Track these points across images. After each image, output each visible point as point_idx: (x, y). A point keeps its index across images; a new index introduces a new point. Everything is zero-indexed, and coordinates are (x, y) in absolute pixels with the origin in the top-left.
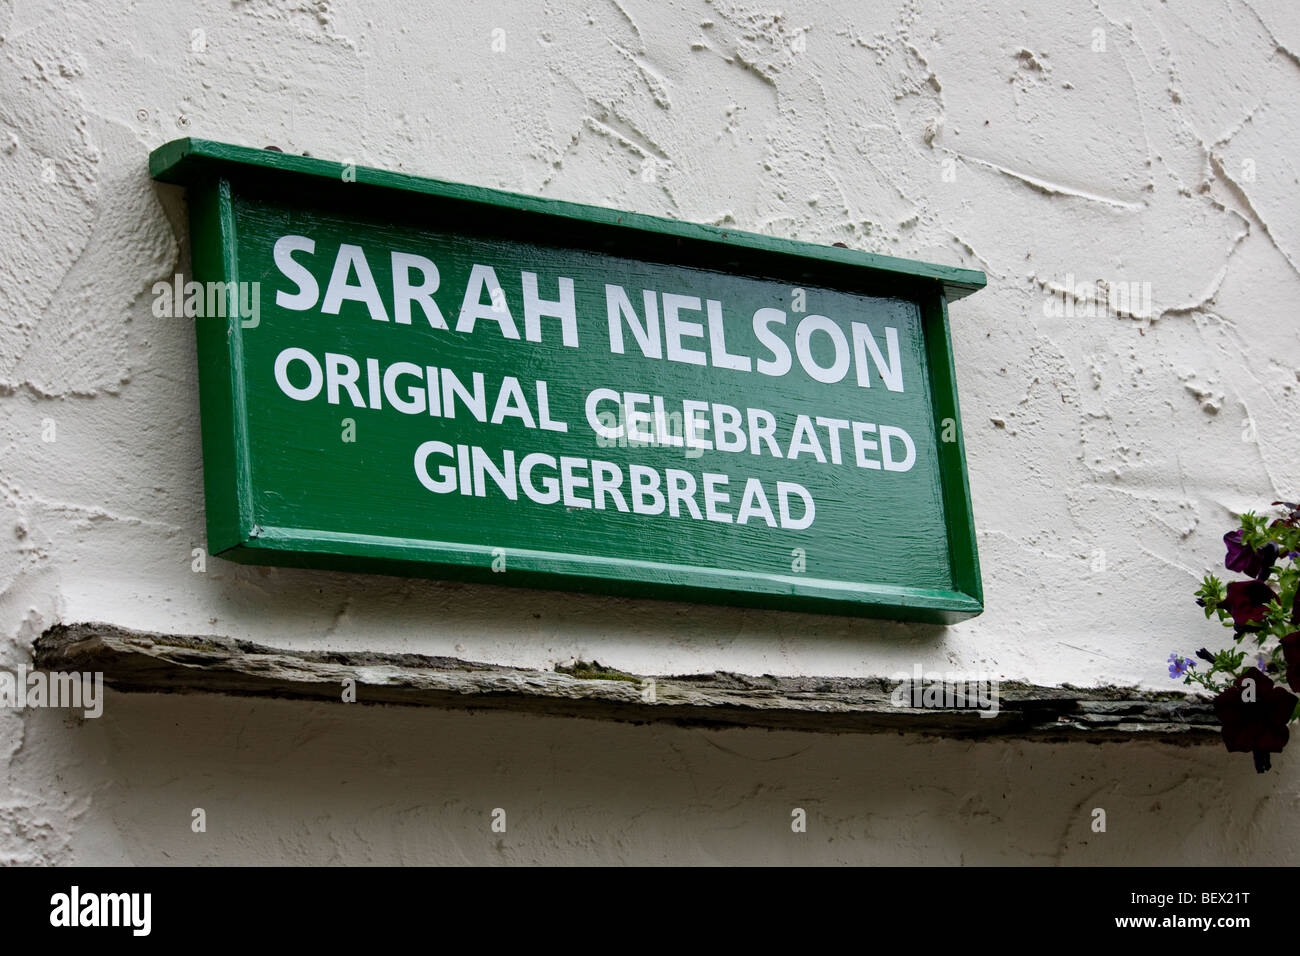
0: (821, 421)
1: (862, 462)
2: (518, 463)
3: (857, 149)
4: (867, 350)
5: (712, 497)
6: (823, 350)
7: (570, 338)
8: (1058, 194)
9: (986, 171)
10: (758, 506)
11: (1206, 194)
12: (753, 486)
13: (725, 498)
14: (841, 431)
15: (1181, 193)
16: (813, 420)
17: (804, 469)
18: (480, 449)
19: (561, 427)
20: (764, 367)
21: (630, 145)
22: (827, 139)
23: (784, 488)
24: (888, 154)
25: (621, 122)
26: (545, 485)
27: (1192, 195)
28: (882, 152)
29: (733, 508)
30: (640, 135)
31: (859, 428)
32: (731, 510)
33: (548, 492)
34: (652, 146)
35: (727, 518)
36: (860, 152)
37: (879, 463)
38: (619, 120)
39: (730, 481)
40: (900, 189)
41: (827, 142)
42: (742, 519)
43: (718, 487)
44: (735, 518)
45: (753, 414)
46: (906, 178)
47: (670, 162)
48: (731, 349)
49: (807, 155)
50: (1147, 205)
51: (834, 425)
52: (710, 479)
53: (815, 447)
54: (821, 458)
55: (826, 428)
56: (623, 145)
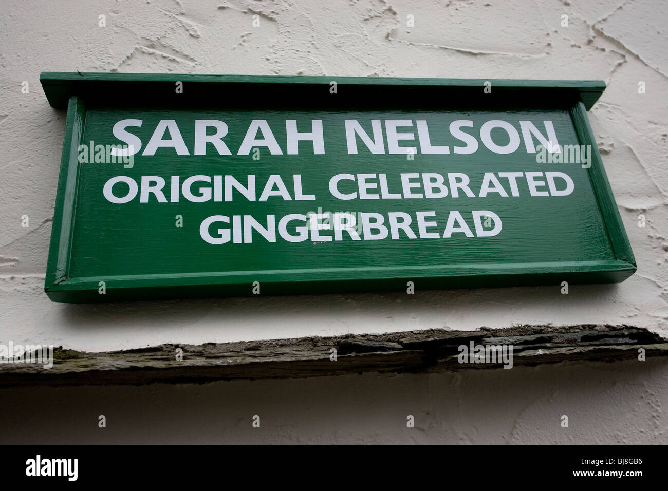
0: (501, 174)
1: (534, 193)
2: (277, 221)
3: (335, 46)
4: (532, 134)
5: (423, 225)
6: (500, 137)
7: (319, 149)
8: (481, 54)
9: (430, 48)
10: (459, 226)
11: (592, 45)
12: (455, 215)
13: (434, 224)
14: (517, 179)
15: (573, 46)
16: (497, 175)
17: (492, 202)
18: (250, 217)
19: (312, 198)
20: (458, 150)
21: (168, 57)
22: (313, 42)
23: (476, 215)
24: (358, 46)
25: (165, 47)
26: (297, 231)
27: (582, 47)
28: (353, 46)
29: (441, 229)
30: (177, 52)
31: (530, 175)
32: (439, 231)
33: (300, 235)
34: (186, 57)
35: (436, 236)
36: (336, 47)
37: (547, 192)
38: (164, 46)
39: (436, 214)
40: (365, 62)
41: (313, 44)
42: (447, 234)
43: (427, 219)
44: (441, 235)
45: (452, 176)
46: (371, 57)
47: (196, 63)
48: (434, 142)
49: (298, 51)
50: (548, 54)
51: (512, 176)
52: (421, 215)
53: (499, 189)
54: (504, 194)
55: (507, 178)
56: (164, 57)
